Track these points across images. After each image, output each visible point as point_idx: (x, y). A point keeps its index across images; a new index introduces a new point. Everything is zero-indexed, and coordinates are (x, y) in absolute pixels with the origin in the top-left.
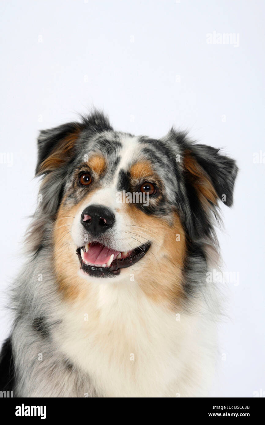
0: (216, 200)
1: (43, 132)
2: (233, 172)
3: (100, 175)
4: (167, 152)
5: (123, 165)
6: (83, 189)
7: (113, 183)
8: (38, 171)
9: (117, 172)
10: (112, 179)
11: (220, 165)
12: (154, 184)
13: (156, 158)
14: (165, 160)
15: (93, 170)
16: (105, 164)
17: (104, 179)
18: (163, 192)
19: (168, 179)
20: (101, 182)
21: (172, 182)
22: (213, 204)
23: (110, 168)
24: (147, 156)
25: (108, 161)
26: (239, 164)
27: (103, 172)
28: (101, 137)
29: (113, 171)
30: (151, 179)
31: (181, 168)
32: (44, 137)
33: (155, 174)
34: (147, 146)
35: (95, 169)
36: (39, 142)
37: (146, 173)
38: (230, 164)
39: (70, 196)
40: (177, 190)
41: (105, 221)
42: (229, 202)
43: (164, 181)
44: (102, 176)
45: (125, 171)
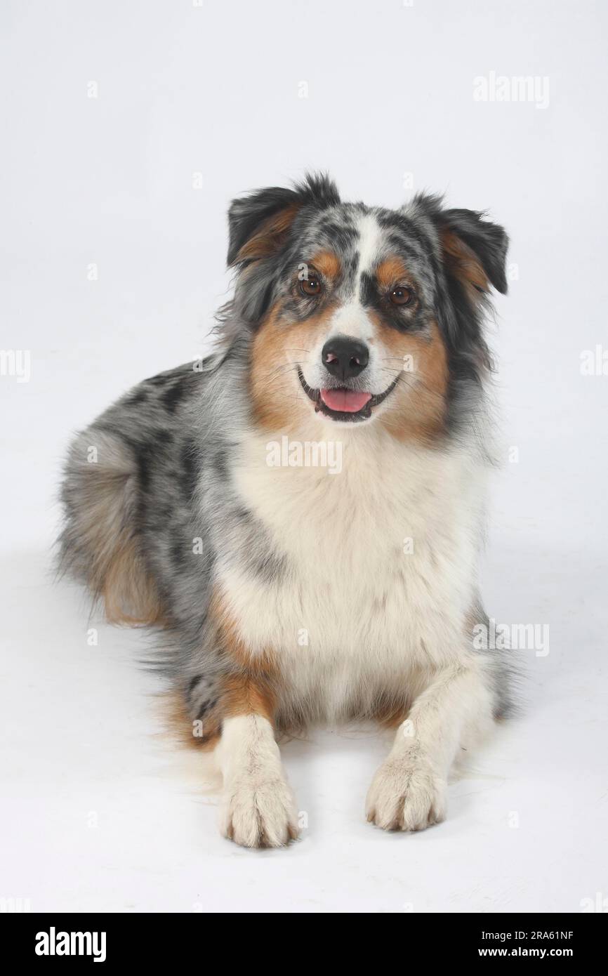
0: (485, 283)
1: (237, 203)
2: (504, 244)
3: (334, 282)
4: (417, 234)
5: (364, 265)
6: (308, 301)
7: (354, 295)
8: (231, 260)
9: (358, 277)
10: (352, 288)
11: (487, 237)
12: (409, 290)
13: (408, 248)
14: (418, 248)
15: (323, 274)
16: (339, 265)
17: (341, 288)
18: (420, 296)
19: (425, 275)
20: (337, 294)
21: (429, 277)
22: (481, 290)
23: (347, 272)
24: (396, 249)
25: (342, 261)
26: (509, 231)
27: (339, 279)
28: (325, 220)
29: (351, 276)
30: (405, 283)
31: (437, 253)
32: (239, 211)
33: (409, 274)
34: (393, 231)
35: (326, 273)
36: (232, 216)
37: (397, 276)
38: (497, 234)
39: (288, 307)
40: (434, 288)
41: (358, 361)
42: (502, 287)
43: (419, 280)
44: (337, 285)
45: (370, 274)
